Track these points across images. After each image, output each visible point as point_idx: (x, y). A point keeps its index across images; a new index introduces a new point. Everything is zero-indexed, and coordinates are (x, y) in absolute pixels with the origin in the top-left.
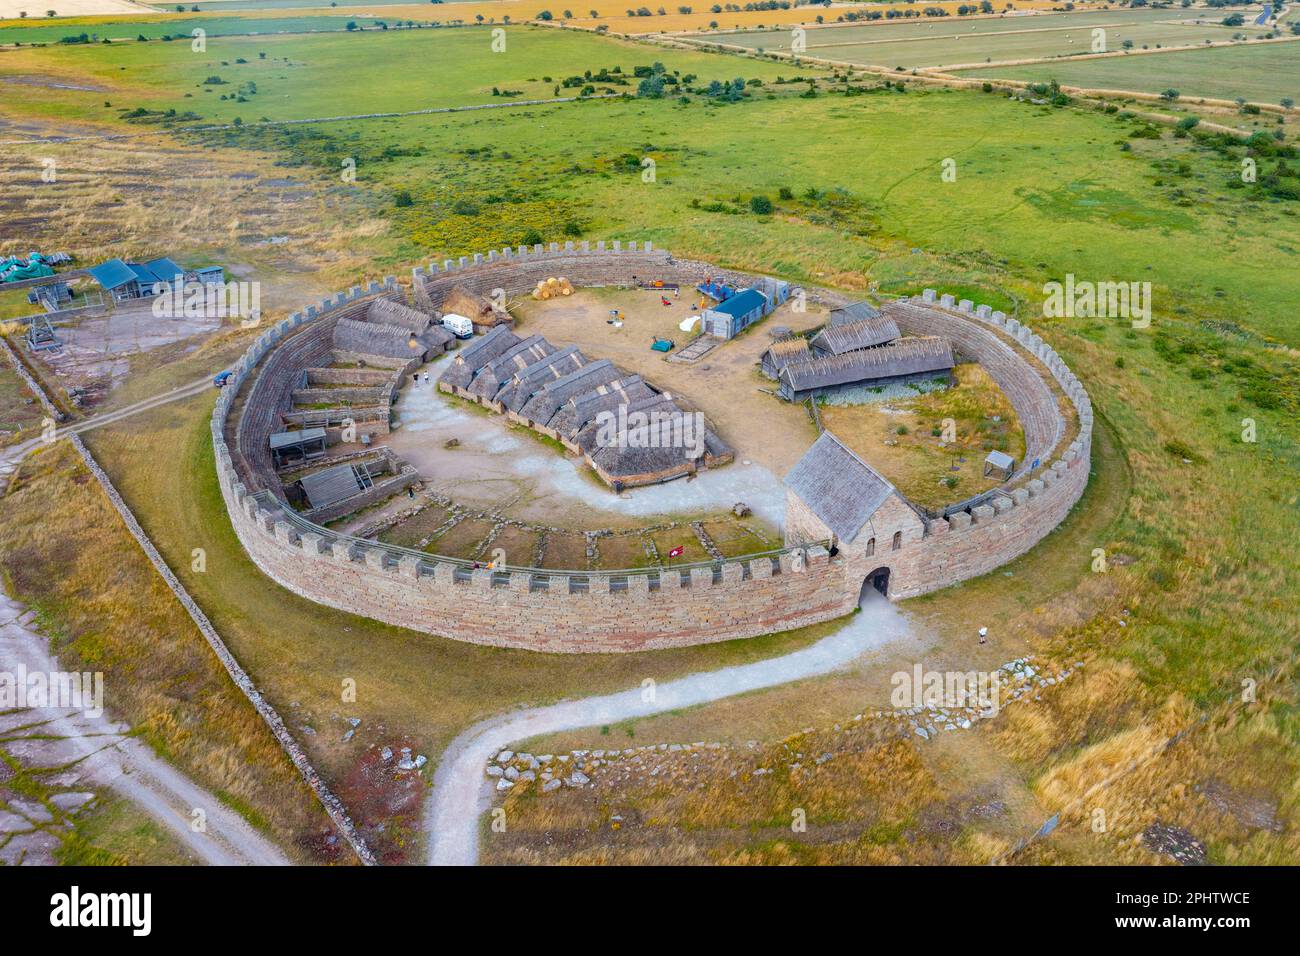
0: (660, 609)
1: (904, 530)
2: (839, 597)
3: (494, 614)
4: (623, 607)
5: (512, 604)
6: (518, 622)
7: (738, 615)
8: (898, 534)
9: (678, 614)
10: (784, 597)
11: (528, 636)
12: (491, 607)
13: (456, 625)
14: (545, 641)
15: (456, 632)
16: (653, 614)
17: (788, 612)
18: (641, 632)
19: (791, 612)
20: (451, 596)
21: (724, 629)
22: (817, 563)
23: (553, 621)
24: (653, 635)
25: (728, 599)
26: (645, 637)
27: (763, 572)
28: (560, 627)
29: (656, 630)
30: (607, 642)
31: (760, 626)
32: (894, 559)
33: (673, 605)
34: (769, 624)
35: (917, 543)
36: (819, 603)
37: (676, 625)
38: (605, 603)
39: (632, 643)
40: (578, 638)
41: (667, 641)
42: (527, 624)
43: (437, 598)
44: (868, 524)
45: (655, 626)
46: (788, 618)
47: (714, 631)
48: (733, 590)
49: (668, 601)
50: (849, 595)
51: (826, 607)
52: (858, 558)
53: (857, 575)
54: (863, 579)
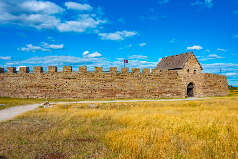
0: (122, 81)
3: (56, 83)
4: (108, 79)
5: (64, 78)
6: (65, 86)
8: (195, 70)
11: (69, 92)
12: (54, 80)
13: (39, 91)
14: (76, 94)
15: (38, 95)
18: (114, 90)
19: (167, 90)
20: (39, 78)
21: (145, 93)
22: (173, 73)
23: (80, 84)
24: (119, 92)
25: (145, 80)
26: (116, 93)
27: (157, 72)
28: (83, 87)
29: (120, 89)
30: (101, 94)
31: (157, 94)
32: (195, 80)
33: (126, 80)
34: (160, 94)
35: (201, 76)
36: (175, 90)
37: (128, 89)
38: (101, 76)
39: (111, 95)
40: (90, 92)
41: (124, 96)
42: (69, 86)
43: (33, 80)
44: (187, 63)
45: (120, 88)
46: (166, 93)
47: (141, 94)
48: (147, 77)
49: (124, 78)
50: (184, 90)
51: (178, 92)
52: (185, 76)
53: (185, 83)
54: (187, 85)
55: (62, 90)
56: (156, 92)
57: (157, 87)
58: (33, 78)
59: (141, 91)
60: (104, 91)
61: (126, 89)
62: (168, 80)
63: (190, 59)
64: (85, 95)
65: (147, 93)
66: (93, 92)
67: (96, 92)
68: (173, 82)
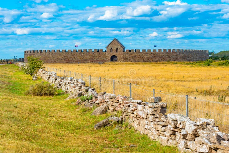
1: (118, 48)
2: (105, 59)
4: (67, 55)
5: (52, 55)
7: (85, 58)
8: (117, 49)
9: (76, 57)
10: (94, 57)
16: (72, 56)
17: (95, 60)
21: (83, 61)
24: (71, 61)
25: (84, 55)
27: (90, 51)
28: (57, 58)
29: (72, 59)
32: (117, 54)
34: (91, 62)
35: (122, 52)
36: (101, 59)
38: (64, 54)
39: (68, 62)
44: (110, 45)
46: (95, 61)
48: (85, 53)
50: (108, 60)
51: (102, 61)
52: (109, 52)
53: (109, 56)
54: (110, 57)
55: (51, 60)
56: (89, 61)
57: (89, 58)
59: (81, 60)
60: (65, 60)
63: (113, 42)
64: (59, 62)
66: (61, 60)
68: (100, 56)
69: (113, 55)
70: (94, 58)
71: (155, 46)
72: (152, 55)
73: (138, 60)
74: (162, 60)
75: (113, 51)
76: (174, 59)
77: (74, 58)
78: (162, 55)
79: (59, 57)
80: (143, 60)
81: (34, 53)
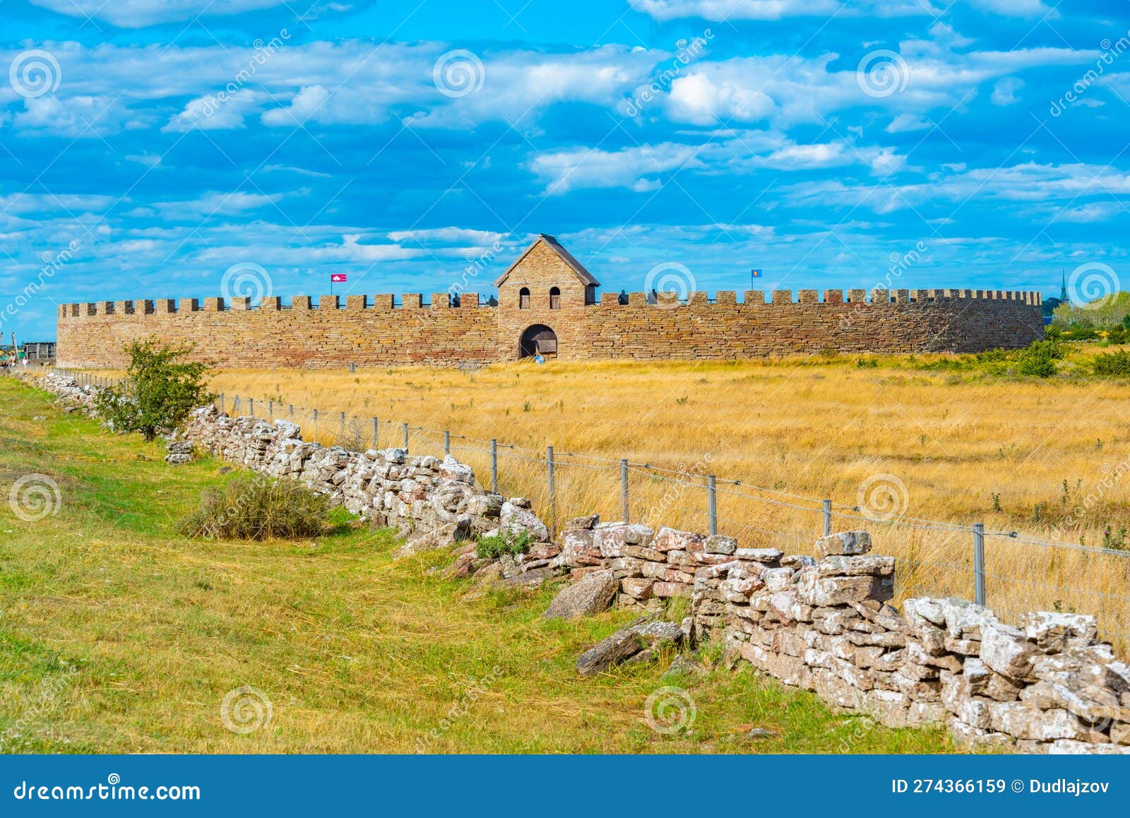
0: (318, 328)
1: (561, 287)
2: (492, 346)
4: (287, 324)
5: (205, 324)
6: (207, 342)
7: (386, 343)
8: (555, 291)
9: (334, 334)
10: (433, 332)
14: (227, 359)
16: (311, 333)
17: (436, 348)
18: (300, 349)
19: (438, 349)
20: (165, 325)
21: (375, 357)
22: (466, 302)
23: (232, 338)
24: (312, 355)
25: (378, 324)
26: (304, 356)
27: (411, 301)
28: (238, 343)
29: (314, 349)
30: (273, 359)
31: (409, 359)
32: (555, 319)
33: (329, 325)
34: (418, 358)
35: (579, 305)
36: (469, 347)
37: (332, 347)
38: (273, 318)
39: (293, 361)
40: (250, 355)
41: (323, 363)
42: (214, 343)
43: (157, 329)
44: (517, 270)
45: (311, 345)
46: (437, 355)
47: (365, 358)
48: (383, 315)
49: (325, 321)
50: (505, 348)
51: (478, 353)
52: (511, 306)
53: (512, 326)
54: (520, 333)
56: (405, 355)
57: (407, 339)
58: (156, 326)
59: (365, 352)
60: (278, 352)
61: (326, 347)
62: (445, 321)
63: (530, 256)
64: (242, 362)
65: (382, 357)
66: (257, 354)
67: (264, 356)
68: (462, 327)
69: (535, 322)
70: (430, 341)
71: (756, 274)
72: (742, 321)
73: (666, 347)
74: (797, 347)
75: (534, 303)
76: (856, 340)
77: (322, 339)
78: (792, 319)
79: (248, 337)
80: (695, 348)
81: (109, 317)
